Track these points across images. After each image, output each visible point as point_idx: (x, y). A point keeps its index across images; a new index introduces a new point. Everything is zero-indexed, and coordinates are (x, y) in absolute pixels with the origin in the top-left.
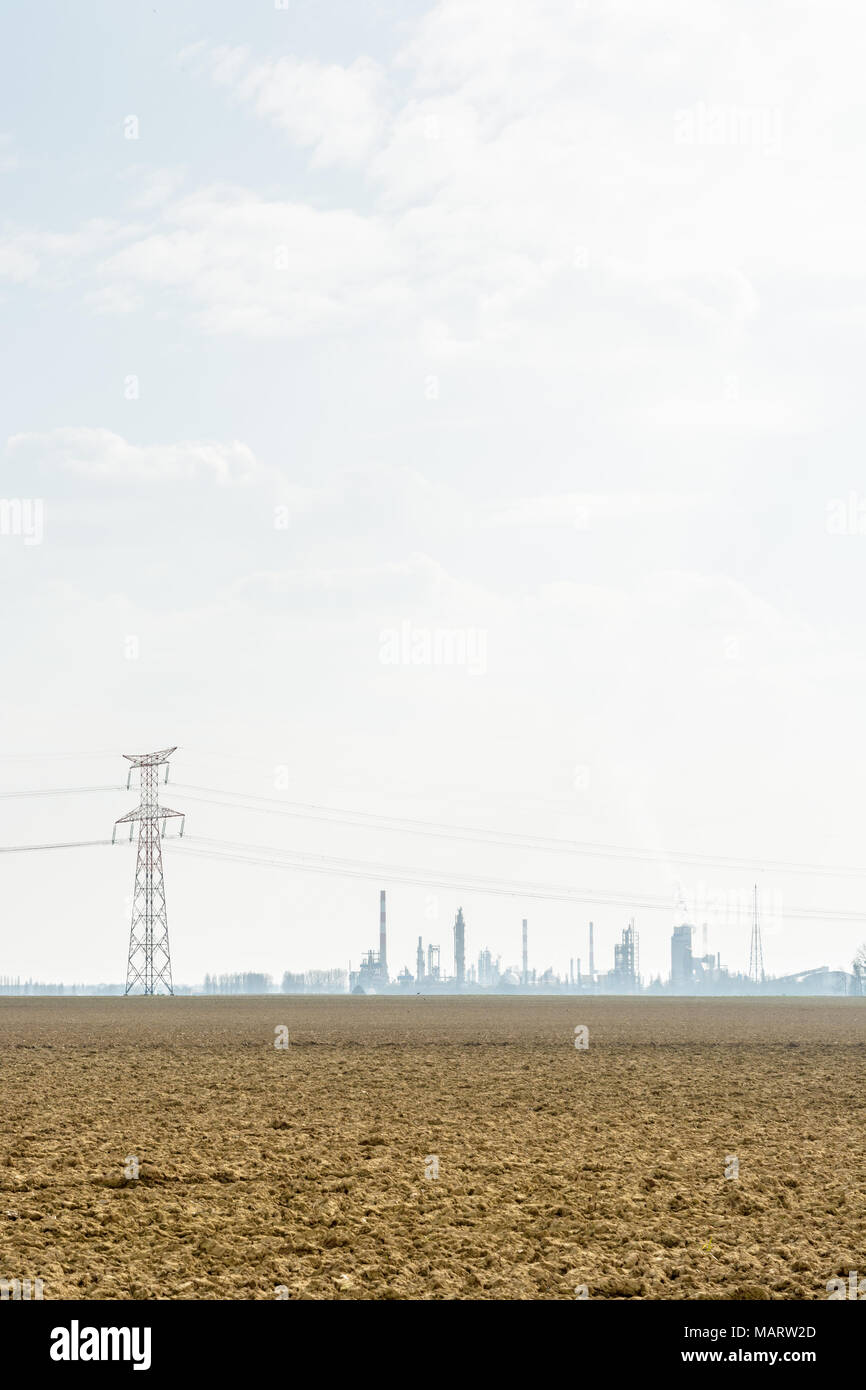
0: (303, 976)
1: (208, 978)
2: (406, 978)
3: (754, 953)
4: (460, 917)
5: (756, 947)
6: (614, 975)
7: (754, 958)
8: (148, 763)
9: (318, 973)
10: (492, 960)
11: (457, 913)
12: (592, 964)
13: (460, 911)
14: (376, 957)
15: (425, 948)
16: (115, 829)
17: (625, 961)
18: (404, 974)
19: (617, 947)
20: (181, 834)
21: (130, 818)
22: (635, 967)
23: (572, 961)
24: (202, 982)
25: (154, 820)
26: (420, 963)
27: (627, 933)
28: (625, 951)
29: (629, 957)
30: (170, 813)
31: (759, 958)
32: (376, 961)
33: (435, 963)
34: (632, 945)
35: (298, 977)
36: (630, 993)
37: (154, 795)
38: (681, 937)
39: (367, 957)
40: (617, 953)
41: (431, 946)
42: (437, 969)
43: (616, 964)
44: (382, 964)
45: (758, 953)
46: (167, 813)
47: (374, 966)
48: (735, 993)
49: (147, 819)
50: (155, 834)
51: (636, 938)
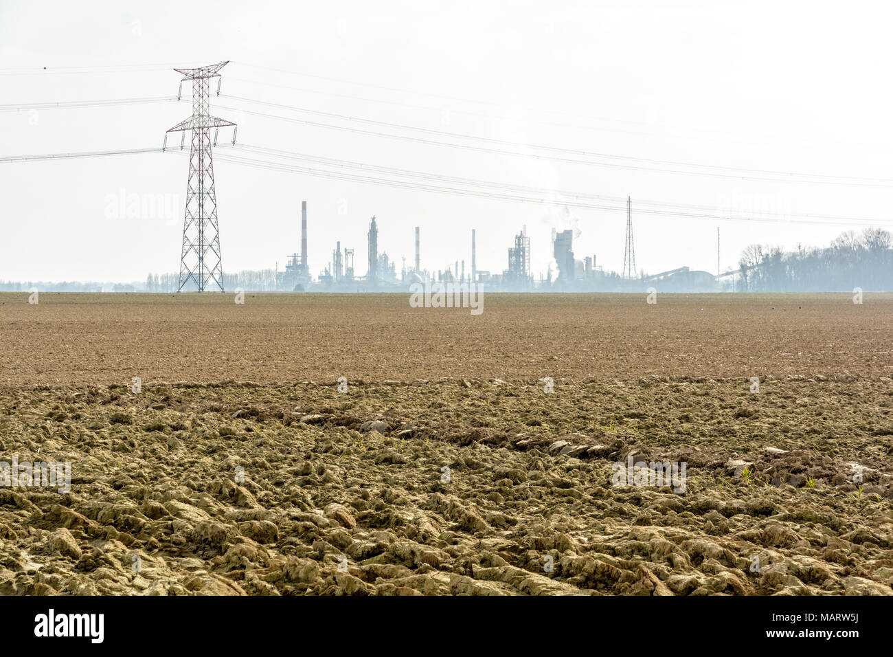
0: (236, 276)
1: (150, 277)
2: (326, 278)
3: (628, 256)
4: (373, 225)
5: (629, 250)
6: (508, 274)
7: (627, 260)
8: (199, 76)
9: (251, 274)
10: (389, 262)
11: (371, 221)
12: (474, 266)
13: (373, 219)
14: (299, 259)
15: (342, 252)
16: (166, 138)
17: (518, 262)
18: (324, 274)
19: (510, 251)
20: (234, 143)
21: (182, 127)
22: (527, 268)
23: (457, 263)
24: (145, 280)
25: (205, 129)
26: (338, 264)
27: (519, 238)
28: (518, 254)
29: (521, 260)
30: (222, 123)
31: (632, 260)
32: (300, 263)
33: (350, 265)
34: (524, 248)
35: (232, 276)
36: (524, 290)
37: (205, 106)
38: (563, 243)
39: (292, 259)
40: (510, 256)
41: (346, 250)
42: (350, 270)
43: (510, 265)
44: (304, 266)
45: (631, 256)
46: (219, 123)
47: (298, 267)
48: (618, 290)
49: (199, 128)
50: (206, 142)
51: (527, 243)
